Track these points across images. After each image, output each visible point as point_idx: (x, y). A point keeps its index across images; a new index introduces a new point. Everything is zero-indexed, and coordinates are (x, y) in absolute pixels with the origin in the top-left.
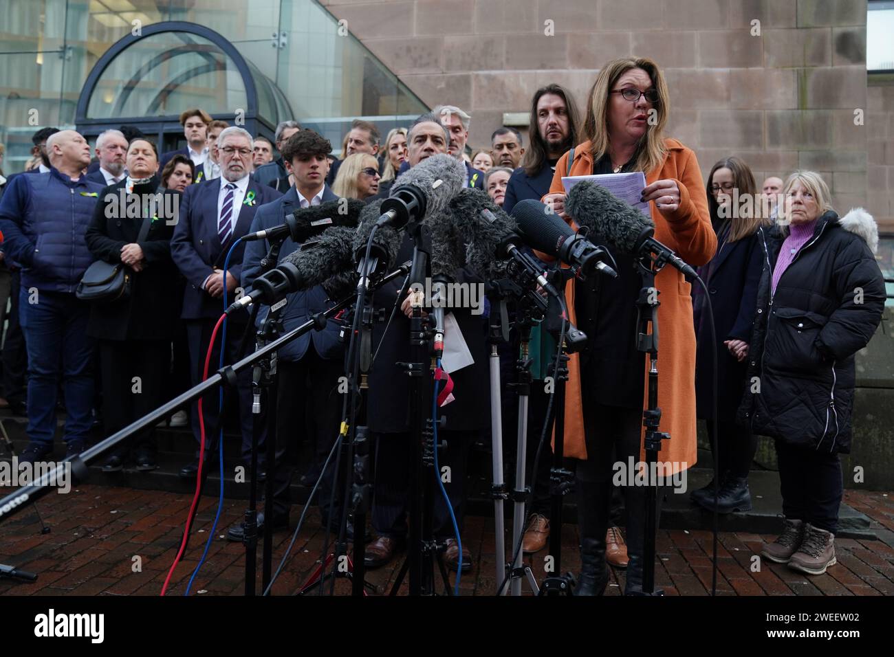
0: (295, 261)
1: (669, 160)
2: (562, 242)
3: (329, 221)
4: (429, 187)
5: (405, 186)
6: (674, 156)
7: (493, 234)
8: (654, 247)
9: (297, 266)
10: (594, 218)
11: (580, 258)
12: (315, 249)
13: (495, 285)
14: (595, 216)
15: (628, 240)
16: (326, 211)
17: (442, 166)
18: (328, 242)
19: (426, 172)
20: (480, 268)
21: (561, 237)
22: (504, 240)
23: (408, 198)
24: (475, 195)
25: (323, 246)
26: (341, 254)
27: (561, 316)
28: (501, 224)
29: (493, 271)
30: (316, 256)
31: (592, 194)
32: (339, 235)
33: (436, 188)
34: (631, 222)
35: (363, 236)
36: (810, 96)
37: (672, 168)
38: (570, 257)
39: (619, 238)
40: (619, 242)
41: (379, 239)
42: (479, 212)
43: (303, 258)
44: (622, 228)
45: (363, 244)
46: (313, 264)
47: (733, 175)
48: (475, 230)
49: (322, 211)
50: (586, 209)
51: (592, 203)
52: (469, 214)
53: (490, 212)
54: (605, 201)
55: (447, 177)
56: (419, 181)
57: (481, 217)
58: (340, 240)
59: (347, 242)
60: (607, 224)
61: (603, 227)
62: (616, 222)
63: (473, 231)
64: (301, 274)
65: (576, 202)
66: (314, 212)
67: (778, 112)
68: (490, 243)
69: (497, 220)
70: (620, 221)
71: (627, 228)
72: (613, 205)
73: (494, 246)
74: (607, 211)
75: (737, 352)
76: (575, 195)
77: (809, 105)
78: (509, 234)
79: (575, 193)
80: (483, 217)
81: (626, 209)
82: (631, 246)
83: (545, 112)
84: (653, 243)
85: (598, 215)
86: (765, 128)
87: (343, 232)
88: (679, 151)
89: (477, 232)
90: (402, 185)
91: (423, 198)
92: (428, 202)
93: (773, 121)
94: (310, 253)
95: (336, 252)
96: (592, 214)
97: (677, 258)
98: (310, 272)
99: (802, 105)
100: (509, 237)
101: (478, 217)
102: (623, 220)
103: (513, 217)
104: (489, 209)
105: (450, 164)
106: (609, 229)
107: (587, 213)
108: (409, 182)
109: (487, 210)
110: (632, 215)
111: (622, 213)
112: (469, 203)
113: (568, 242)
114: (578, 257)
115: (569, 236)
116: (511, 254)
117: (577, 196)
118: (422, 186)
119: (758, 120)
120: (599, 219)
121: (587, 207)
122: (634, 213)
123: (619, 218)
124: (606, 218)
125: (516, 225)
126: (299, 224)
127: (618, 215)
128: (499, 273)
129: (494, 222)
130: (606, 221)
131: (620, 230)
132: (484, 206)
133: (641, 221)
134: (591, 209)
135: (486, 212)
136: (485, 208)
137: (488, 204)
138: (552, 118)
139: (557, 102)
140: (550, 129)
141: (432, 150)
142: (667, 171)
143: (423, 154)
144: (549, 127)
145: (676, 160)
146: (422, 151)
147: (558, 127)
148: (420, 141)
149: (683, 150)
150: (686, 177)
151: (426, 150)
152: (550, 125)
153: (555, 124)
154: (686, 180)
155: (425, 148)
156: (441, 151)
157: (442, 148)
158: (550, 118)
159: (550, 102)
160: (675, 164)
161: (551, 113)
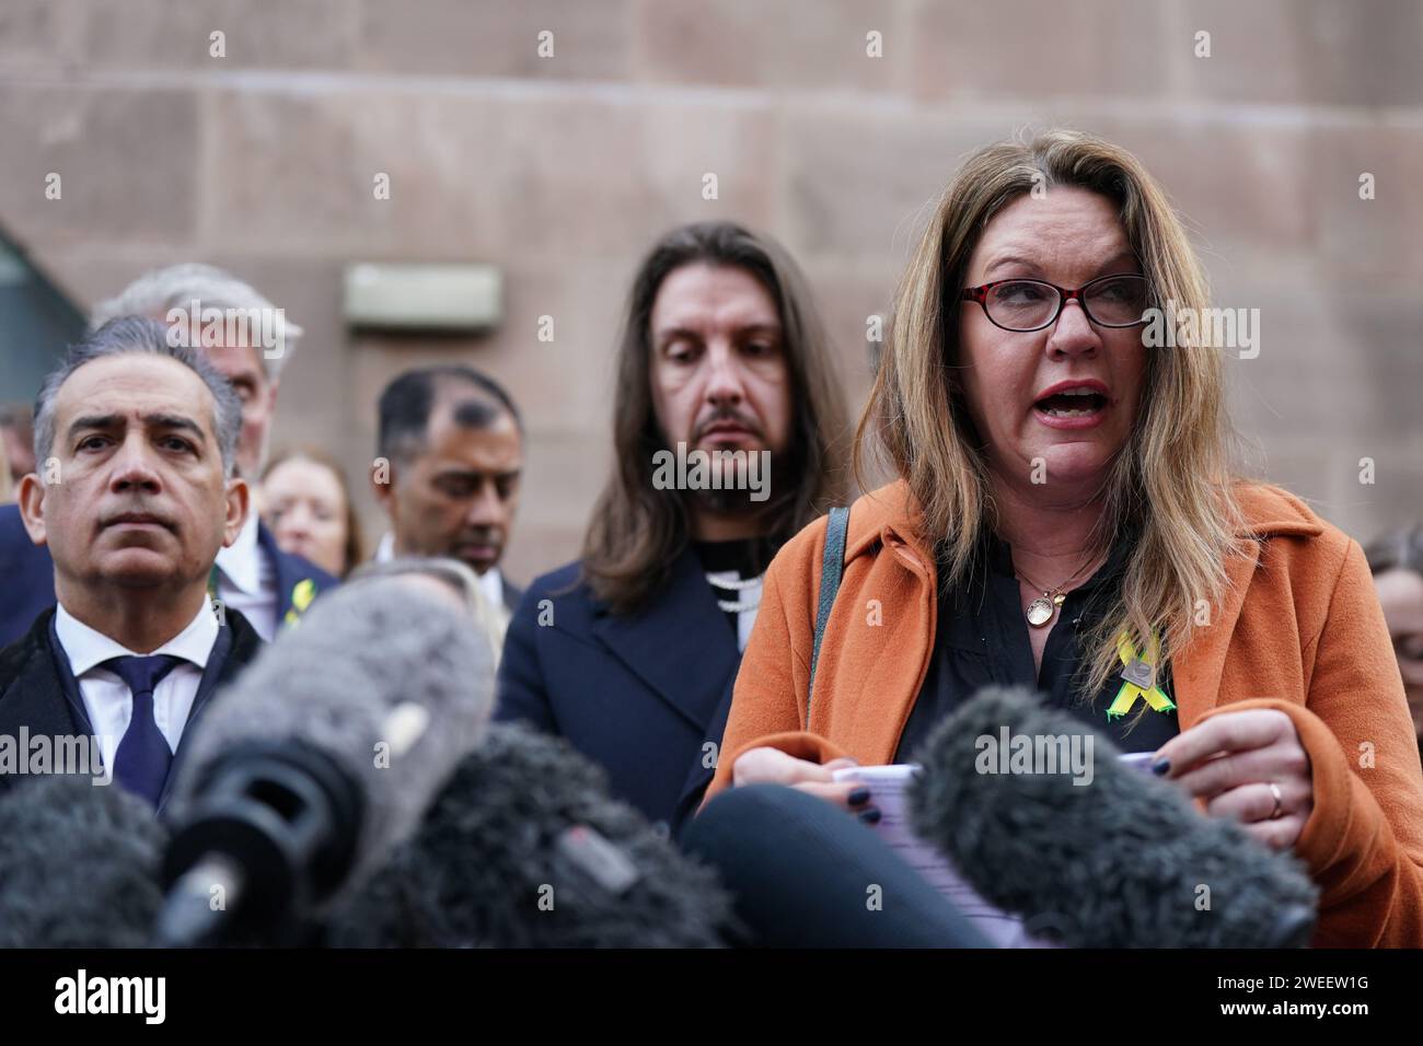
6: (1283, 555)
10: (1056, 870)
14: (1056, 857)
17: (409, 643)
19: (347, 673)
23: (286, 803)
28: (658, 901)
37: (1276, 613)
42: (547, 841)
50: (1013, 828)
51: (1045, 800)
52: (501, 850)
53: (598, 842)
55: (436, 691)
57: (560, 867)
60: (1117, 894)
61: (1097, 907)
62: (1153, 889)
69: (640, 884)
70: (1175, 883)
72: (1135, 813)
74: (1110, 836)
80: (569, 868)
81: (1188, 829)
83: (693, 345)
85: (1070, 853)
88: (1301, 539)
91: (347, 795)
96: (1045, 848)
101: (547, 867)
103: (703, 863)
104: (596, 828)
105: (437, 628)
106: (1126, 918)
107: (1022, 846)
109: (585, 833)
110: (1221, 858)
111: (1181, 849)
112: (497, 798)
120: (1077, 871)
121: (1020, 815)
122: (1226, 848)
123: (1169, 871)
124: (1110, 869)
125: (720, 901)
127: (1167, 857)
129: (626, 895)
130: (1110, 883)
131: (1176, 923)
132: (569, 816)
133: (1265, 883)
134: (1038, 826)
135: (582, 845)
136: (574, 822)
137: (584, 806)
138: (721, 371)
139: (744, 303)
140: (713, 417)
141: (152, 487)
142: (1260, 626)
143: (111, 503)
144: (707, 410)
145: (1292, 582)
146: (103, 489)
147: (745, 409)
148: (93, 444)
149: (1317, 534)
150: (1329, 654)
151: (121, 486)
152: (712, 401)
153: (735, 399)
154: (1332, 666)
155: (116, 477)
156: (198, 485)
157: (199, 472)
158: (712, 371)
159: (713, 300)
160: (1290, 594)
161: (718, 352)
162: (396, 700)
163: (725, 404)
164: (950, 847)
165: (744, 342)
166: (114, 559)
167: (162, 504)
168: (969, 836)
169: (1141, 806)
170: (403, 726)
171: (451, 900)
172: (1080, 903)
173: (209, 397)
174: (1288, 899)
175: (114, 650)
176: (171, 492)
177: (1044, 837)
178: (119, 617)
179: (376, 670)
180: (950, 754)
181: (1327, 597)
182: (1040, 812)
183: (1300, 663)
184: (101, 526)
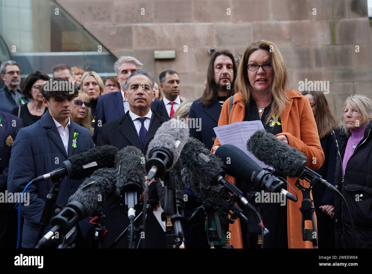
0: (80, 199)
1: (294, 104)
2: (256, 175)
3: (94, 164)
4: (174, 148)
5: (159, 148)
6: (296, 102)
7: (209, 170)
8: (309, 174)
9: (82, 203)
10: (269, 156)
11: (270, 187)
12: (92, 189)
13: (210, 203)
15: (292, 170)
16: (92, 157)
18: (100, 182)
19: (169, 137)
20: (193, 186)
21: (254, 172)
22: (216, 174)
24: (193, 144)
25: (96, 185)
26: (109, 189)
27: (260, 224)
28: (213, 164)
29: (202, 188)
30: (93, 193)
31: (266, 140)
32: (105, 175)
33: (178, 147)
34: (294, 158)
35: (125, 177)
36: (337, 37)
37: (295, 110)
38: (262, 186)
39: (287, 169)
40: (287, 171)
41: (136, 179)
42: (197, 155)
43: (85, 196)
44: (289, 163)
45: (125, 183)
46: (92, 200)
47: (314, 99)
48: (195, 167)
49: (90, 157)
50: (263, 150)
51: (267, 146)
52: (191, 156)
53: (204, 155)
54: (275, 144)
55: (181, 137)
56: (168, 144)
57: (199, 159)
58: (107, 179)
59: (111, 180)
60: (279, 159)
61: (275, 161)
62: (284, 159)
63: (194, 168)
64: (85, 208)
65: (255, 145)
66: (85, 158)
67: (320, 47)
68: (207, 176)
69: (211, 161)
70: (287, 158)
71: (291, 162)
72: (281, 148)
73: (210, 178)
74: (277, 151)
75: (328, 213)
76: (256, 141)
77: (338, 42)
78: (219, 170)
79: (255, 140)
80: (201, 159)
81: (288, 150)
82: (294, 174)
83: (221, 66)
84: (308, 171)
85: (271, 153)
86: (313, 56)
87: (107, 173)
88: (299, 99)
89: (197, 168)
90: (156, 147)
91: (171, 155)
92: (174, 157)
93: (317, 52)
94: (90, 192)
95: (105, 188)
96: (267, 153)
97: (324, 180)
98: (91, 206)
99: (333, 42)
100: (219, 173)
101: (197, 159)
102: (289, 157)
103: (219, 157)
104: (204, 153)
106: (280, 163)
107: (264, 152)
108: (161, 145)
109: (202, 154)
110: (293, 154)
111: (287, 153)
112: (190, 149)
113: (260, 176)
114: (269, 187)
115: (259, 172)
116: (220, 182)
117: (257, 142)
118: (171, 147)
119: (308, 52)
120: (272, 156)
121: (264, 148)
122: (294, 153)
123: (286, 156)
124: (277, 156)
126: (75, 168)
127: (285, 154)
128: (207, 190)
129: (209, 162)
130: (277, 158)
131: (287, 164)
133: (300, 157)
136: (201, 152)
137: (202, 150)
141: (142, 94)
142: (293, 112)
143: (137, 97)
144: (222, 75)
145: (298, 105)
146: (136, 94)
147: (228, 76)
148: (134, 88)
149: (301, 98)
150: (304, 116)
151: (138, 94)
152: (224, 74)
153: (227, 74)
154: (304, 117)
155: (137, 93)
156: (149, 94)
157: (149, 92)
158: (224, 70)
160: (297, 107)
161: (225, 67)
162: (177, 140)
164: (254, 153)
165: (228, 66)
166: (137, 104)
167: (144, 97)
168: (256, 151)
172: (273, 161)
173: (150, 81)
174: (303, 159)
175: (138, 117)
176: (145, 95)
177: (267, 151)
178: (138, 112)
179: (173, 135)
180: (253, 139)
181: (303, 107)
182: (267, 148)
183: (299, 117)
184: (135, 100)
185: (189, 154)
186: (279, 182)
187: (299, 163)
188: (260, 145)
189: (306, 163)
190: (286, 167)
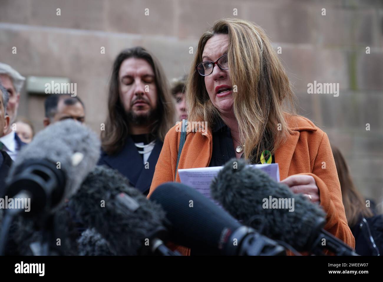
2: (229, 237)
4: (70, 163)
6: (305, 135)
7: (135, 226)
14: (254, 203)
15: (299, 234)
17: (77, 136)
19: (61, 143)
21: (225, 231)
24: (106, 176)
28: (145, 213)
31: (249, 177)
33: (78, 166)
34: (303, 212)
37: (304, 151)
39: (288, 232)
42: (113, 197)
44: (292, 220)
48: (108, 221)
50: (242, 195)
51: (251, 188)
52: (100, 199)
53: (128, 197)
55: (85, 150)
57: (117, 204)
61: (266, 217)
62: (282, 212)
63: (106, 224)
69: (140, 208)
70: (288, 210)
71: (297, 220)
76: (229, 178)
78: (156, 225)
79: (227, 176)
80: (120, 204)
88: (311, 132)
92: (68, 183)
96: (251, 201)
101: (113, 204)
104: (126, 193)
106: (274, 220)
107: (244, 201)
109: (123, 194)
110: (301, 204)
112: (98, 185)
115: (235, 229)
117: (230, 180)
118: (62, 161)
121: (244, 192)
122: (302, 201)
125: (163, 213)
129: (136, 211)
131: (289, 221)
132: (119, 190)
133: (313, 211)
134: (249, 195)
135: (123, 198)
136: (121, 192)
137: (123, 187)
138: (138, 86)
139: (144, 68)
140: (137, 99)
142: (299, 155)
144: (135, 97)
145: (308, 143)
147: (145, 97)
149: (315, 131)
150: (318, 164)
152: (136, 94)
153: (143, 94)
158: (136, 86)
159: (136, 67)
160: (308, 147)
161: (138, 81)
162: (75, 151)
163: (140, 95)
164: (224, 203)
165: (144, 79)
168: (229, 199)
169: (277, 189)
170: (77, 158)
171: (83, 215)
174: (319, 215)
177: (251, 198)
179: (69, 143)
180: (224, 176)
181: (317, 148)
182: (250, 191)
183: (310, 166)
185: (97, 196)
186: (273, 247)
187: (311, 220)
188: (236, 186)
189: (323, 224)
190: (287, 228)
